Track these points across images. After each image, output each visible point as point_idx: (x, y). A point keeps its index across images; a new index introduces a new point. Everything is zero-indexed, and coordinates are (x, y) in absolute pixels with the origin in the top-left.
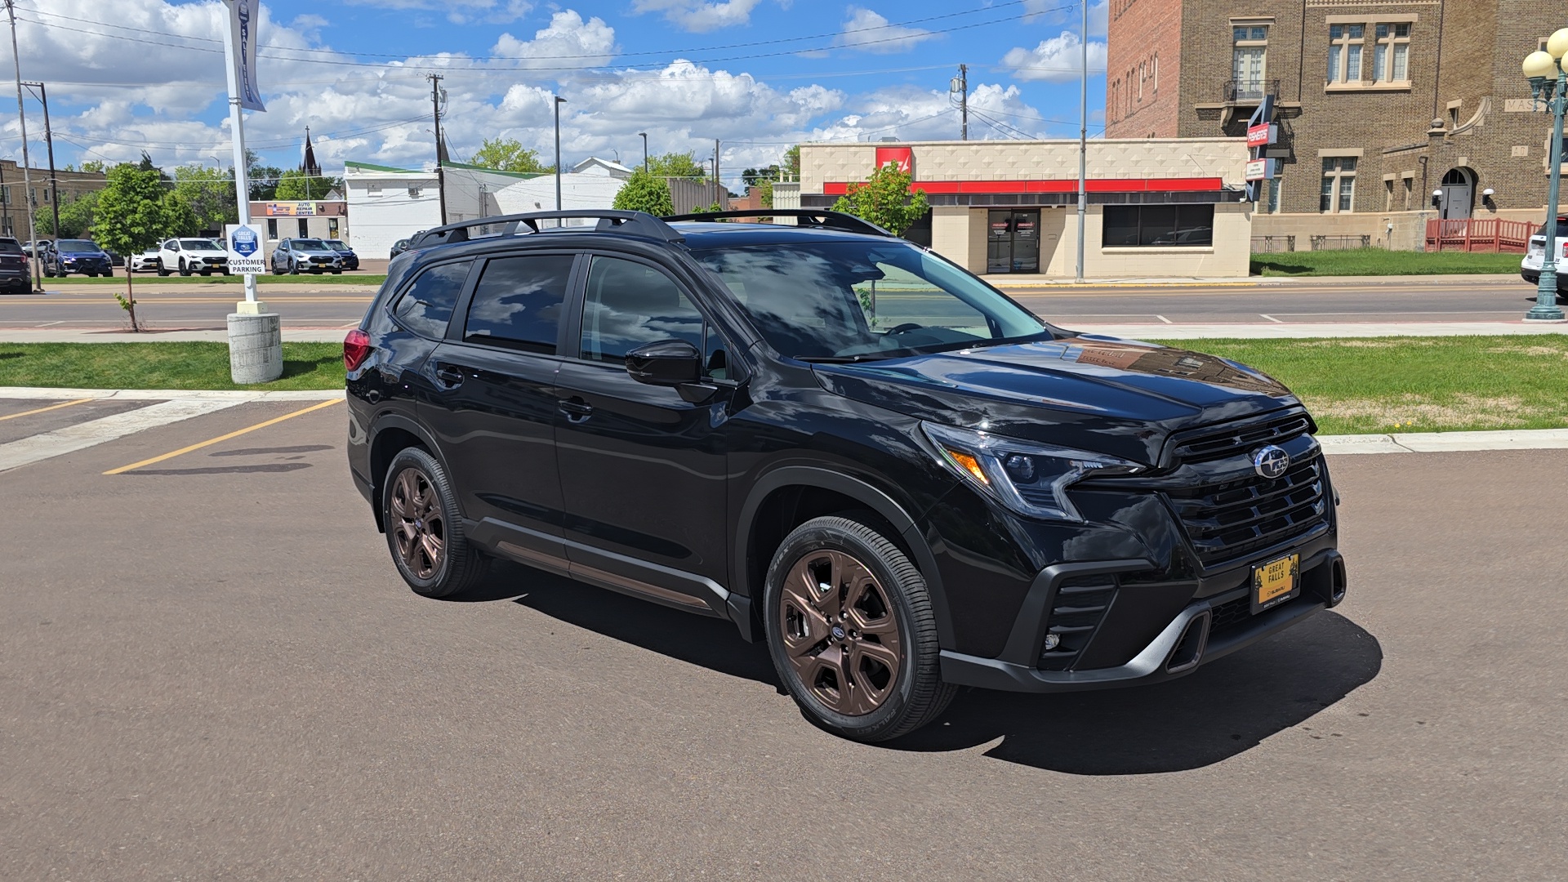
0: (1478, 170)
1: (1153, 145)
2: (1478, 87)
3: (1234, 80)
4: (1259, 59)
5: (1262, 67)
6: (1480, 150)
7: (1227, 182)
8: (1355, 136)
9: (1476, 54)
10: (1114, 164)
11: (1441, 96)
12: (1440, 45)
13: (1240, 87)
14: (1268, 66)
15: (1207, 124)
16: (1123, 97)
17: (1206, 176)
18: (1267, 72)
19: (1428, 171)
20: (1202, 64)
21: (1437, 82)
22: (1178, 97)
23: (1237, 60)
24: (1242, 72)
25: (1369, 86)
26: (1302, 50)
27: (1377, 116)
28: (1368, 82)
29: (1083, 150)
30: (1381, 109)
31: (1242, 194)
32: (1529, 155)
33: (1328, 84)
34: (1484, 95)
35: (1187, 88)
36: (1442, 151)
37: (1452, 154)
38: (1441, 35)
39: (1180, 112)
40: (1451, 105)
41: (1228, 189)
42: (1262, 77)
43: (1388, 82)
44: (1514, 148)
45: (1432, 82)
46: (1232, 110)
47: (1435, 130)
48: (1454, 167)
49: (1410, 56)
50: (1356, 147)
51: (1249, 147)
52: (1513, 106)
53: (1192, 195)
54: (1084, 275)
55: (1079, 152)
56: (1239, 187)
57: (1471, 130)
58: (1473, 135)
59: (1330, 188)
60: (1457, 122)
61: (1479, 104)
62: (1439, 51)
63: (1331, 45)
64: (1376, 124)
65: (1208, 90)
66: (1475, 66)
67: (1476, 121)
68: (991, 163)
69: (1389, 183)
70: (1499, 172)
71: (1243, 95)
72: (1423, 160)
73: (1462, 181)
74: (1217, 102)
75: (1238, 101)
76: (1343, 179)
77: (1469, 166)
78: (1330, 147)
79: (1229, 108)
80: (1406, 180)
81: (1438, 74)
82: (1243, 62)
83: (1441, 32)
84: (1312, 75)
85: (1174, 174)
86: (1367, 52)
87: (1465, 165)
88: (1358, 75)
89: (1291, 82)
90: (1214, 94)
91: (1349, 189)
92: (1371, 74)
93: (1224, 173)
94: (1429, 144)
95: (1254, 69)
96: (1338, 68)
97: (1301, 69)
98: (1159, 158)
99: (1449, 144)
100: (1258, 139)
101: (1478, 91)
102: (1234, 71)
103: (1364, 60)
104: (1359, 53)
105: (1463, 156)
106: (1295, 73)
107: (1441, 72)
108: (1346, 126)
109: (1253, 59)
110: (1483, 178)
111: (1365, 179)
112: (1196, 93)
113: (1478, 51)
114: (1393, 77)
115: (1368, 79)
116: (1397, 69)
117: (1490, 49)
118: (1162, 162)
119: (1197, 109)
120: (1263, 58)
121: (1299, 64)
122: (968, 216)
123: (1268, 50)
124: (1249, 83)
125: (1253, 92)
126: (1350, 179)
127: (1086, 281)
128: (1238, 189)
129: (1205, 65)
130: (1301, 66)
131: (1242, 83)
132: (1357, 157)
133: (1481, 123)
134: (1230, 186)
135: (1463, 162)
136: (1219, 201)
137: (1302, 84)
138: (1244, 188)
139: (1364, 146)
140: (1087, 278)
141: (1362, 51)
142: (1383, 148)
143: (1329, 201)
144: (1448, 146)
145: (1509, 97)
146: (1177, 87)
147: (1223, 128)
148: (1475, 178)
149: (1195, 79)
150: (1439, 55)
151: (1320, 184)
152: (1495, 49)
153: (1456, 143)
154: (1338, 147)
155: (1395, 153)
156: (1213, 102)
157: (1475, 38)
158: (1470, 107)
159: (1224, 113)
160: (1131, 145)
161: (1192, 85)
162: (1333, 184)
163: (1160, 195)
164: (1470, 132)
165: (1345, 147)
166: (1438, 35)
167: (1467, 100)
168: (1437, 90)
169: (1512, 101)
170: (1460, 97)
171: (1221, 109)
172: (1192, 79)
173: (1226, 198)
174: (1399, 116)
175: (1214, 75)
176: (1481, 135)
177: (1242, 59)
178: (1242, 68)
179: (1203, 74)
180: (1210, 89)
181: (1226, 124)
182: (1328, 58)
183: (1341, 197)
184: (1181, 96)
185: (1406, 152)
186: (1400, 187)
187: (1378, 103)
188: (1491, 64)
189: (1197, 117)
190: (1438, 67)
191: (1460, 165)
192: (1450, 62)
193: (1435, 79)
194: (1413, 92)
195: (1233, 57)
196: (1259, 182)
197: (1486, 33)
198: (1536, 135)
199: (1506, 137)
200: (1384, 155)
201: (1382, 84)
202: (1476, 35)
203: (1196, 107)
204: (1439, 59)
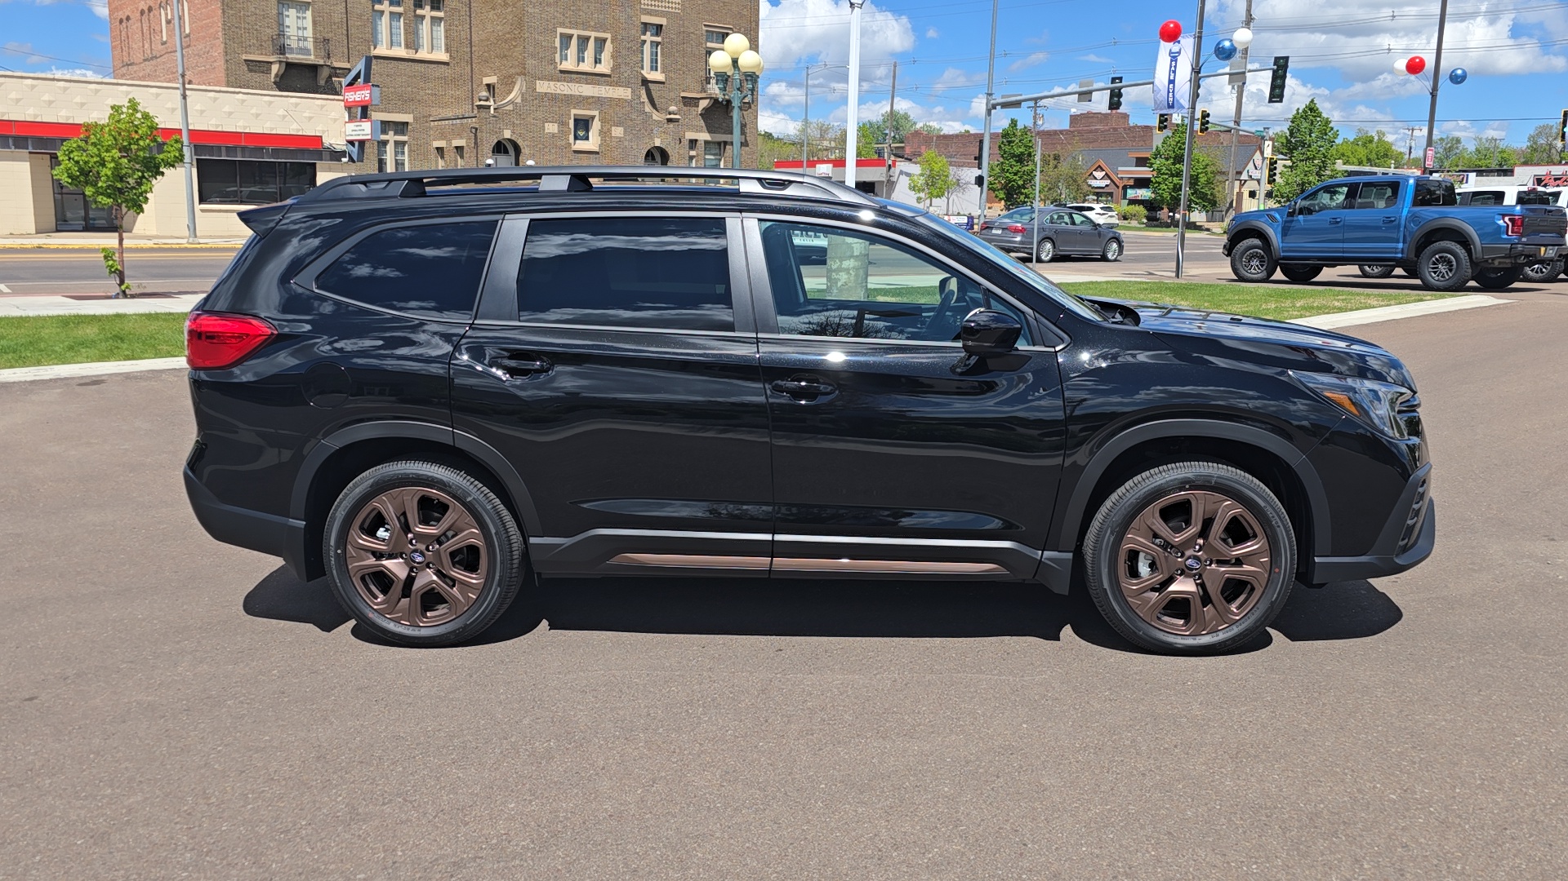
0: (520, 142)
1: (245, 97)
2: (511, 67)
3: (281, 34)
4: (304, 15)
5: (309, 23)
6: (520, 124)
7: (327, 141)
8: (404, 103)
9: (507, 36)
10: (204, 114)
11: (476, 70)
12: (470, 23)
13: (288, 42)
14: (315, 23)
15: (257, 77)
16: (138, 36)
17: (304, 134)
18: (314, 29)
19: (479, 140)
20: (246, 13)
21: (471, 58)
22: (223, 46)
23: (282, 14)
24: (288, 27)
25: (410, 54)
26: (347, 12)
27: (422, 84)
28: (411, 51)
29: (184, 97)
30: (425, 78)
31: (343, 154)
32: (559, 131)
33: (375, 48)
34: (518, 74)
35: (233, 36)
36: (490, 123)
37: (498, 126)
38: (470, 14)
39: (227, 61)
40: (487, 80)
41: (329, 148)
42: (309, 33)
43: (428, 53)
44: (546, 124)
45: (467, 58)
46: (284, 65)
47: (482, 103)
48: (500, 138)
49: (446, 31)
50: (406, 113)
51: (346, 107)
52: (543, 87)
53: (293, 153)
54: (198, 234)
55: (179, 98)
56: (339, 147)
57: (511, 105)
58: (513, 110)
59: (386, 152)
60: (494, 97)
61: (515, 83)
62: (470, 28)
63: (373, 10)
64: (422, 93)
65: (255, 42)
66: (507, 46)
67: (516, 97)
68: (53, 102)
69: (440, 150)
70: (537, 145)
71: (292, 51)
72: (474, 130)
73: (506, 152)
74: (266, 55)
75: (287, 55)
76: (397, 143)
77: (513, 138)
78: (382, 111)
79: (280, 62)
80: (457, 148)
81: (471, 50)
82: (288, 16)
83: (470, 11)
84: (359, 38)
85: (272, 129)
86: (408, 22)
87: (509, 137)
88: (400, 43)
89: (339, 42)
90: (261, 45)
91: (403, 153)
92: (413, 43)
93: (324, 132)
94: (478, 116)
95: (300, 25)
96: (382, 33)
97: (347, 31)
98: (254, 111)
99: (494, 117)
100: (357, 99)
101: (512, 71)
102: (281, 24)
103: (405, 30)
104: (399, 21)
105: (506, 129)
106: (342, 34)
107: (474, 49)
108: (395, 92)
109: (298, 15)
110: (525, 151)
111: (417, 144)
112: (242, 43)
113: (509, 33)
114: (432, 49)
115: (411, 48)
116: (435, 41)
117: (519, 33)
118: (258, 115)
119: (245, 60)
120: (309, 14)
121: (345, 25)
122: (29, 163)
123: (313, 8)
124: (296, 38)
125: (301, 49)
126: (404, 143)
127: (201, 241)
128: (339, 148)
129: (249, 14)
130: (347, 27)
131: (289, 37)
132: (407, 123)
133: (519, 100)
134: (331, 145)
135: (507, 134)
136: (321, 160)
137: (350, 46)
138: (344, 148)
139: (413, 113)
140: (202, 237)
141: (402, 20)
142: (430, 115)
143: (386, 163)
144: (494, 119)
145: (539, 79)
146: (220, 34)
147: (275, 83)
148: (517, 150)
149: (240, 28)
150: (471, 32)
151: (376, 147)
152: (524, 34)
153: (501, 116)
154: (389, 112)
155: (443, 122)
156: (262, 54)
157: (505, 21)
158: (506, 85)
159: (275, 68)
160: (221, 94)
161: (237, 34)
162: (388, 147)
163: (259, 150)
164: (510, 107)
165: (396, 113)
166: (468, 14)
167: (502, 78)
168: (472, 65)
169: (542, 82)
170: (495, 74)
171: (271, 63)
172: (237, 27)
173: (328, 158)
174: (442, 87)
175: (260, 26)
176: (520, 111)
177: (287, 13)
178: (287, 22)
179: (248, 24)
180: (257, 40)
181: (278, 79)
182: (372, 23)
183: (396, 160)
184: (226, 44)
185: (454, 121)
186: (452, 155)
187: (421, 72)
188: (522, 47)
189: (246, 69)
190: (471, 43)
191: (506, 137)
192: (482, 41)
193: (469, 55)
194: (451, 65)
195: (278, 10)
196: (362, 143)
197: (515, 18)
198: (562, 115)
199: (539, 114)
200: (432, 123)
201: (423, 54)
202: (505, 18)
203: (244, 58)
204: (471, 36)
